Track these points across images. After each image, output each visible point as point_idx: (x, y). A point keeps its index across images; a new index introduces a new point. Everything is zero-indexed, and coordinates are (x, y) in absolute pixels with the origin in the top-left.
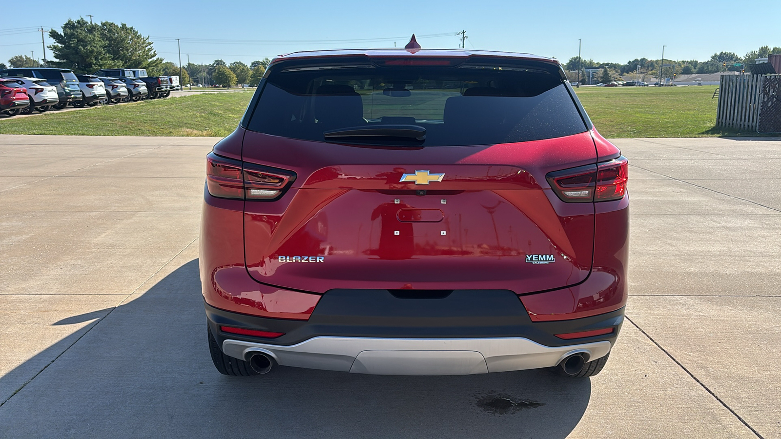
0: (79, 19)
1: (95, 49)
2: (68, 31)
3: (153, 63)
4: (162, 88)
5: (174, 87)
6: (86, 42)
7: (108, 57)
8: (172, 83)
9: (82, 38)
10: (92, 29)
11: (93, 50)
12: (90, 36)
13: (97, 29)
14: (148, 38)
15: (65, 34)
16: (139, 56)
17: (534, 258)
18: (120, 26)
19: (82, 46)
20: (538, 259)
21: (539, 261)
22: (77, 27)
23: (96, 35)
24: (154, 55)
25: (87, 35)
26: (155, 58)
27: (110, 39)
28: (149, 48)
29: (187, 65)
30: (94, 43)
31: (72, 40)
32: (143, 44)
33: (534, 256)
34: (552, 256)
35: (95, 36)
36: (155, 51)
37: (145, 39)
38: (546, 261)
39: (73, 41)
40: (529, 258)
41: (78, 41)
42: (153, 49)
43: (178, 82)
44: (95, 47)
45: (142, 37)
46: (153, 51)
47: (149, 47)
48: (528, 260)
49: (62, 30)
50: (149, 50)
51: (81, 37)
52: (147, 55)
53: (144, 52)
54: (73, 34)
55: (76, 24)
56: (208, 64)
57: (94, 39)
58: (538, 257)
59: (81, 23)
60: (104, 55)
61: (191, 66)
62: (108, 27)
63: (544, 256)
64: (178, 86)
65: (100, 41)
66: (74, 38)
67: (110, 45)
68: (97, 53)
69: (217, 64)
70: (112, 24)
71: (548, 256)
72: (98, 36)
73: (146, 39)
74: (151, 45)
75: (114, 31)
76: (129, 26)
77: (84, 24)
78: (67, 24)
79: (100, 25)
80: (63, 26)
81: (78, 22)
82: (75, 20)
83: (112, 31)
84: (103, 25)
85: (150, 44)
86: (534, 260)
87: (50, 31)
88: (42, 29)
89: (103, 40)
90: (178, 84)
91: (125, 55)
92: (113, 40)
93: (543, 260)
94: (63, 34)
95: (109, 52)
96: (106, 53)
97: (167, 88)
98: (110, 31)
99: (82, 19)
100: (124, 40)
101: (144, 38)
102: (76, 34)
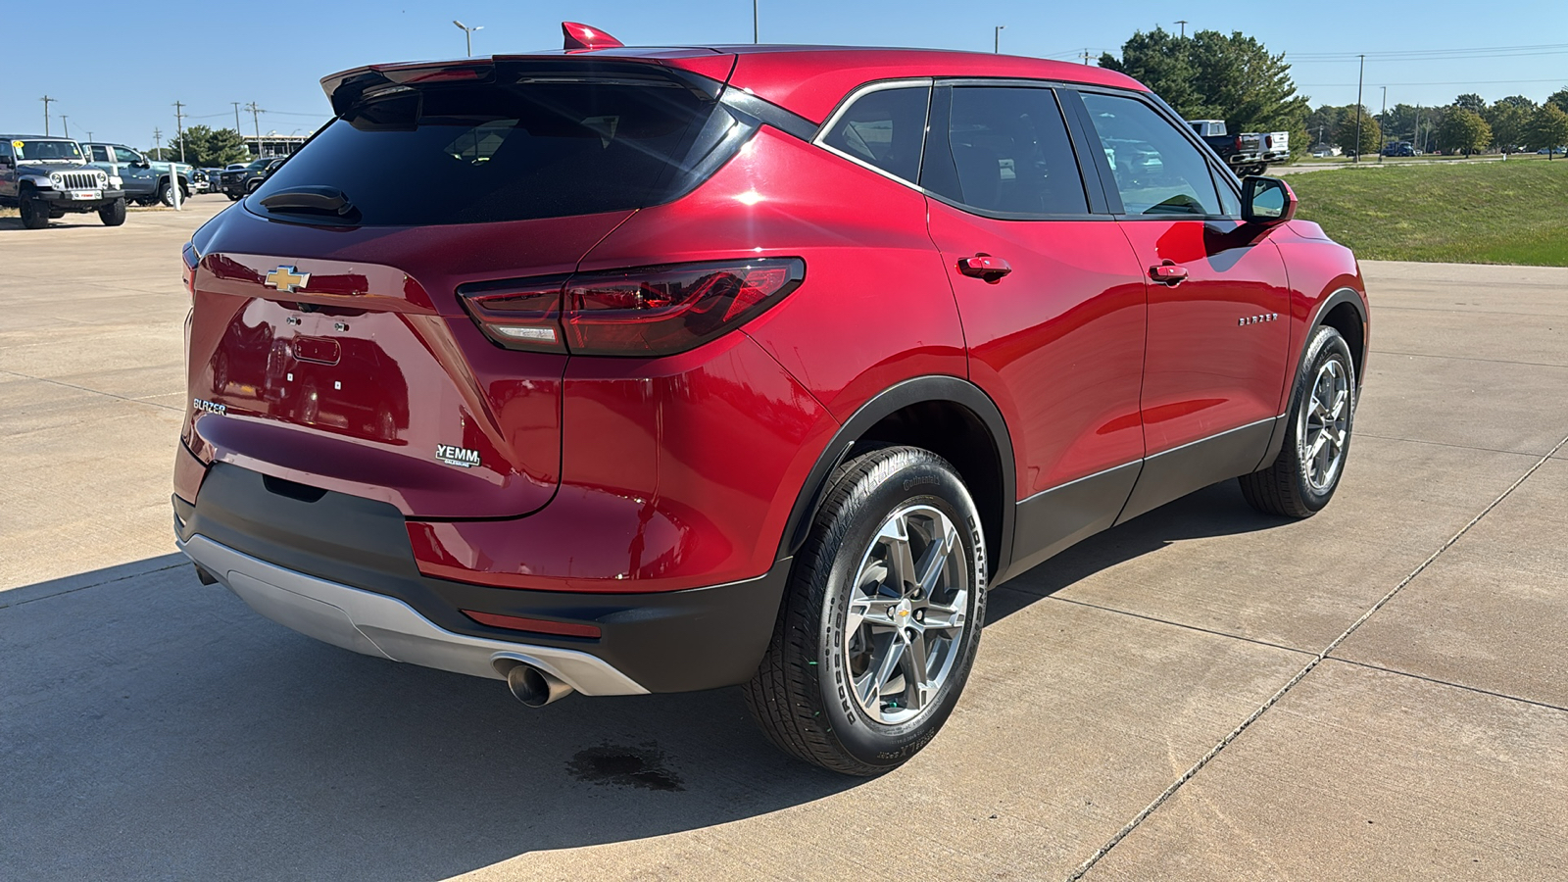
0: (1154, 29)
1: (1173, 85)
2: (1131, 53)
3: (1286, 108)
4: (1243, 157)
5: (1274, 155)
6: (1160, 72)
7: (1197, 99)
8: (1269, 146)
9: (1153, 67)
10: (1176, 46)
11: (1169, 87)
12: (1169, 60)
13: (1183, 46)
14: (1281, 58)
15: (1125, 60)
16: (1257, 95)
17: (448, 452)
18: (1229, 36)
19: (1150, 81)
20: (454, 455)
21: (454, 459)
22: (1147, 46)
23: (1181, 58)
24: (1291, 91)
25: (1163, 60)
26: (1290, 99)
27: (1204, 65)
28: (1282, 78)
29: (1394, 109)
30: (1173, 74)
31: (1135, 70)
32: (1269, 69)
33: (449, 448)
34: (476, 453)
35: (1177, 60)
36: (1292, 84)
37: (1275, 60)
38: (465, 461)
39: (1137, 72)
40: (442, 450)
41: (1146, 72)
42: (1289, 80)
43: (1286, 144)
44: (1174, 81)
45: (1271, 57)
46: (1289, 83)
47: (1281, 75)
48: (439, 456)
49: (1122, 53)
50: (1281, 82)
51: (1152, 63)
52: (1273, 92)
53: (1268, 86)
54: (1138, 60)
55: (1147, 40)
56: (1441, 106)
57: (1175, 67)
58: (454, 451)
59: (1157, 37)
60: (1189, 95)
61: (1402, 111)
62: (1207, 40)
63: (464, 451)
64: (1283, 153)
65: (1186, 68)
66: (1140, 66)
67: (1203, 77)
68: (1176, 92)
69: (1463, 104)
70: (1215, 34)
71: (469, 452)
72: (1183, 61)
73: (1278, 60)
74: (1287, 72)
75: (1216, 48)
76: (1246, 36)
77: (1161, 38)
78: (1131, 41)
79: (1192, 37)
80: (1125, 45)
81: (1152, 36)
82: (1145, 32)
83: (1211, 47)
84: (1198, 37)
85: (1284, 69)
86: (448, 455)
87: (1101, 56)
88: (1087, 54)
89: (1192, 67)
90: (1286, 148)
91: (1229, 94)
92: (1210, 65)
93: (461, 460)
94: (1121, 61)
95: (1200, 90)
96: (1192, 92)
97: (1254, 156)
98: (1208, 48)
99: (1159, 29)
100: (1231, 64)
101: (1273, 58)
102: (1144, 59)
